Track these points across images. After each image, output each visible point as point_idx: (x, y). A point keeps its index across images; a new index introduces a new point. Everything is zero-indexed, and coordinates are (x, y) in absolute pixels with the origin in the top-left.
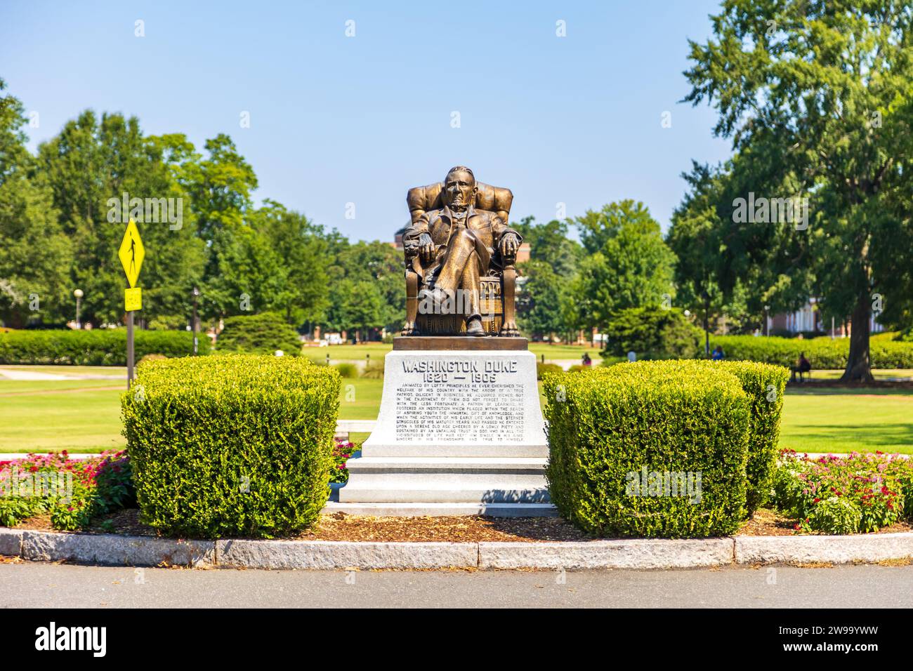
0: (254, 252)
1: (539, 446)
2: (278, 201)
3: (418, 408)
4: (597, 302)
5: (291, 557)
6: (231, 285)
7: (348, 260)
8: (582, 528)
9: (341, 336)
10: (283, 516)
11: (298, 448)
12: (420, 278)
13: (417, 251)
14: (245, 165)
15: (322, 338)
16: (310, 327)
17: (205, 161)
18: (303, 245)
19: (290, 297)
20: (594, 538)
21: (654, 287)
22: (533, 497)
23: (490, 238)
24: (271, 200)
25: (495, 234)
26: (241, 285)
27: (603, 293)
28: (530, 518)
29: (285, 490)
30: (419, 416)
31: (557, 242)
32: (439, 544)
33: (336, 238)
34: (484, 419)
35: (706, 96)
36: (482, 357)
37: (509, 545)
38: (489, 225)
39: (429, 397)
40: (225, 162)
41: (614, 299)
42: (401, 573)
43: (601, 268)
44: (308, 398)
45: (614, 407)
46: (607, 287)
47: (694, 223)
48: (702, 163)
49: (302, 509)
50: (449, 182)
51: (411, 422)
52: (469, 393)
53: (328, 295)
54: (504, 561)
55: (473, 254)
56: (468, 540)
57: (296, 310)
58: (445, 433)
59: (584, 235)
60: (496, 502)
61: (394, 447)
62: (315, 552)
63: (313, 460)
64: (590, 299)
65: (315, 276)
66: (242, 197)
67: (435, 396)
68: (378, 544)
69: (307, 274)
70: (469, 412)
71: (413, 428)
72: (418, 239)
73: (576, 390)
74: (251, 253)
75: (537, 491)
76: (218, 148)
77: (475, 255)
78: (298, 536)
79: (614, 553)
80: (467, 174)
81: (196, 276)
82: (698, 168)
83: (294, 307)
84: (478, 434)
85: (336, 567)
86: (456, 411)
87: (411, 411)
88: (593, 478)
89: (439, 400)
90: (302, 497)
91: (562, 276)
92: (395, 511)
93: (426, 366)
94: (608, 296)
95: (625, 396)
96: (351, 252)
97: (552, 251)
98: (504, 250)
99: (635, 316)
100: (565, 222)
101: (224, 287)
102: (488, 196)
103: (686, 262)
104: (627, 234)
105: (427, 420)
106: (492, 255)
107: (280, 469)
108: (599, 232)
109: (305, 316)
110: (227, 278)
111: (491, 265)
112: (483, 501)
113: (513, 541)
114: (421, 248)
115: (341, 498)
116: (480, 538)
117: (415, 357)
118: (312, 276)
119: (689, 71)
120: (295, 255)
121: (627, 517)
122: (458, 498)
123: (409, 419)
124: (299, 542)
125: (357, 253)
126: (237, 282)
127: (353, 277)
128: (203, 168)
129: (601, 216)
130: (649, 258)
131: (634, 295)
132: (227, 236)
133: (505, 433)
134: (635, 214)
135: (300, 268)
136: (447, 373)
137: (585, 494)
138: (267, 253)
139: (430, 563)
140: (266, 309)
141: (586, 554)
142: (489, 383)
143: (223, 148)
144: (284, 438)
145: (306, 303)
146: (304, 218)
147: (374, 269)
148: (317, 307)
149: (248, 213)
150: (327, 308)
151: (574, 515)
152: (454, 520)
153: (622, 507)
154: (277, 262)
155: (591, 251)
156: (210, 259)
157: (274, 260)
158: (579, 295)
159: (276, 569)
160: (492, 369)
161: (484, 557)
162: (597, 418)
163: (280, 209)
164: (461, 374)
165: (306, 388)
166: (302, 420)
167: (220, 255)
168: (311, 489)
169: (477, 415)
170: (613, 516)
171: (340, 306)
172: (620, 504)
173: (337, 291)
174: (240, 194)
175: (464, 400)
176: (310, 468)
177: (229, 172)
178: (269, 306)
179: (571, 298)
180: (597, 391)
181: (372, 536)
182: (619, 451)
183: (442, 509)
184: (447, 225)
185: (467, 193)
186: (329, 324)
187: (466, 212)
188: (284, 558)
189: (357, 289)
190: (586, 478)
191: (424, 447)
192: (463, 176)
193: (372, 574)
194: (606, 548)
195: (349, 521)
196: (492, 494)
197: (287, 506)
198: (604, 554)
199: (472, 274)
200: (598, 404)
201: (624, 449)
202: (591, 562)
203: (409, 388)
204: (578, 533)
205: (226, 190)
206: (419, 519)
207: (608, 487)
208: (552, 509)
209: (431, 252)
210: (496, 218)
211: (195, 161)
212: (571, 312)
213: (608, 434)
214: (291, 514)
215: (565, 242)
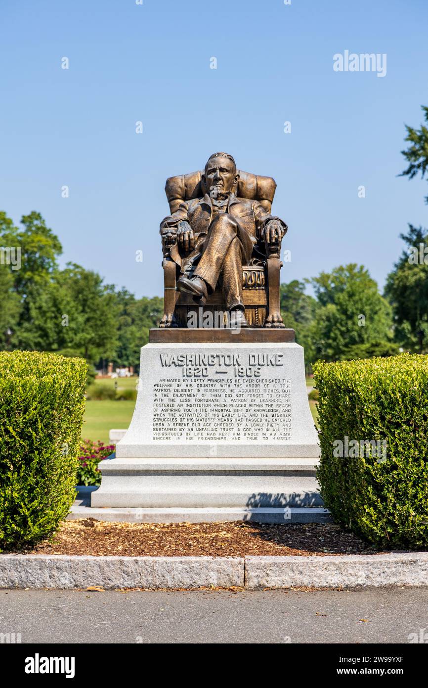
0: (58, 302)
1: (308, 446)
2: (79, 263)
3: (176, 404)
4: (330, 341)
5: (23, 574)
6: (39, 328)
7: (134, 312)
8: (365, 539)
9: (129, 371)
10: (13, 525)
11: (31, 445)
12: (178, 267)
13: (175, 239)
14: (53, 236)
15: (114, 371)
16: (104, 363)
17: (21, 233)
18: (97, 297)
19: (86, 338)
20: (380, 550)
21: (375, 329)
22: (302, 501)
23: (252, 227)
24: (73, 263)
25: (257, 223)
26: (48, 328)
27: (335, 334)
28: (300, 524)
29: (15, 495)
30: (177, 413)
31: (297, 297)
32: (198, 559)
33: (125, 295)
34: (248, 416)
35: (420, 171)
36: (245, 350)
37: (281, 559)
38: (252, 213)
39: (188, 393)
40: (37, 233)
41: (344, 339)
42: (153, 594)
43: (334, 314)
44: (42, 387)
45: (404, 396)
46: (339, 329)
47: (411, 274)
48: (416, 226)
49: (37, 517)
50: (209, 170)
51: (169, 420)
52: (231, 388)
53: (117, 337)
54: (275, 578)
55: (235, 240)
56: (232, 553)
57: (92, 348)
58: (206, 432)
59: (318, 291)
60: (261, 506)
61: (152, 447)
62: (51, 568)
63: (48, 459)
64: (324, 340)
65: (107, 322)
66: (50, 260)
67: (194, 392)
68: (126, 559)
69: (100, 320)
70: (232, 409)
71: (172, 426)
72: (176, 226)
73: (357, 377)
74: (55, 303)
75: (307, 494)
76: (31, 223)
77: (237, 241)
78: (32, 549)
79: (406, 568)
80: (228, 161)
81: (13, 322)
82: (413, 230)
83: (90, 346)
84: (242, 432)
85: (76, 586)
86: (217, 408)
87: (170, 408)
88: (379, 479)
89: (200, 397)
90: (36, 503)
91: (301, 323)
92: (151, 516)
93: (185, 360)
94: (340, 337)
95: (416, 382)
96: (137, 305)
97: (293, 304)
98: (268, 238)
99: (362, 351)
100: (303, 281)
101: (35, 330)
102: (250, 184)
103: (404, 306)
104: (354, 287)
105: (186, 418)
106: (255, 245)
107: (9, 470)
108: (330, 289)
109: (100, 353)
110: (37, 322)
111: (255, 254)
112: (248, 505)
113: (285, 554)
114: (179, 236)
115: (93, 503)
116: (246, 551)
117: (173, 350)
118: (104, 322)
119: (406, 150)
120: (91, 305)
121: (419, 525)
122: (220, 503)
123: (167, 416)
124: (32, 556)
125: (141, 306)
126: (45, 326)
127: (138, 324)
128: (19, 238)
129: (332, 277)
130: (372, 306)
131: (360, 336)
132: (37, 290)
133: (271, 431)
134: (358, 275)
135: (96, 316)
136: (207, 367)
137: (369, 499)
138: (68, 303)
139: (188, 581)
140: (68, 347)
141: (374, 571)
142: (253, 378)
143: (36, 222)
144: (14, 434)
145: (100, 343)
146: (98, 276)
147: (154, 319)
148: (108, 346)
149: (55, 274)
150: (117, 347)
151: (355, 523)
152: (215, 527)
153: (414, 514)
154: (76, 310)
155: (324, 303)
156: (24, 308)
157: (74, 309)
158: (316, 337)
159: (5, 588)
160: (256, 363)
161: (252, 574)
162: (383, 409)
163: (79, 270)
164: (223, 368)
165: (41, 375)
166: (35, 412)
167: (31, 305)
168: (46, 494)
169: (240, 413)
170: (403, 524)
171: (127, 347)
172: (411, 511)
173: (125, 335)
174: (48, 258)
175: (226, 396)
176: (45, 468)
177: (39, 241)
178: (70, 345)
179: (309, 339)
180: (383, 378)
181: (120, 548)
182: (410, 447)
183: (203, 515)
184: (206, 213)
185: (228, 180)
186: (119, 361)
187: (227, 200)
188: (15, 576)
189: (141, 334)
190: (371, 480)
191: (183, 447)
192: (224, 162)
193: (118, 595)
194: (397, 563)
195: (100, 529)
196: (258, 498)
197: (19, 514)
198: (394, 569)
199: (234, 262)
200: (385, 392)
201: (416, 445)
202: (379, 579)
203: (167, 383)
204: (359, 543)
205: (37, 255)
206: (177, 526)
207: (398, 490)
208: (324, 515)
209: (190, 240)
210: (259, 206)
211: (13, 232)
212: (309, 350)
213: (397, 428)
214: (24, 524)
215: (303, 297)
